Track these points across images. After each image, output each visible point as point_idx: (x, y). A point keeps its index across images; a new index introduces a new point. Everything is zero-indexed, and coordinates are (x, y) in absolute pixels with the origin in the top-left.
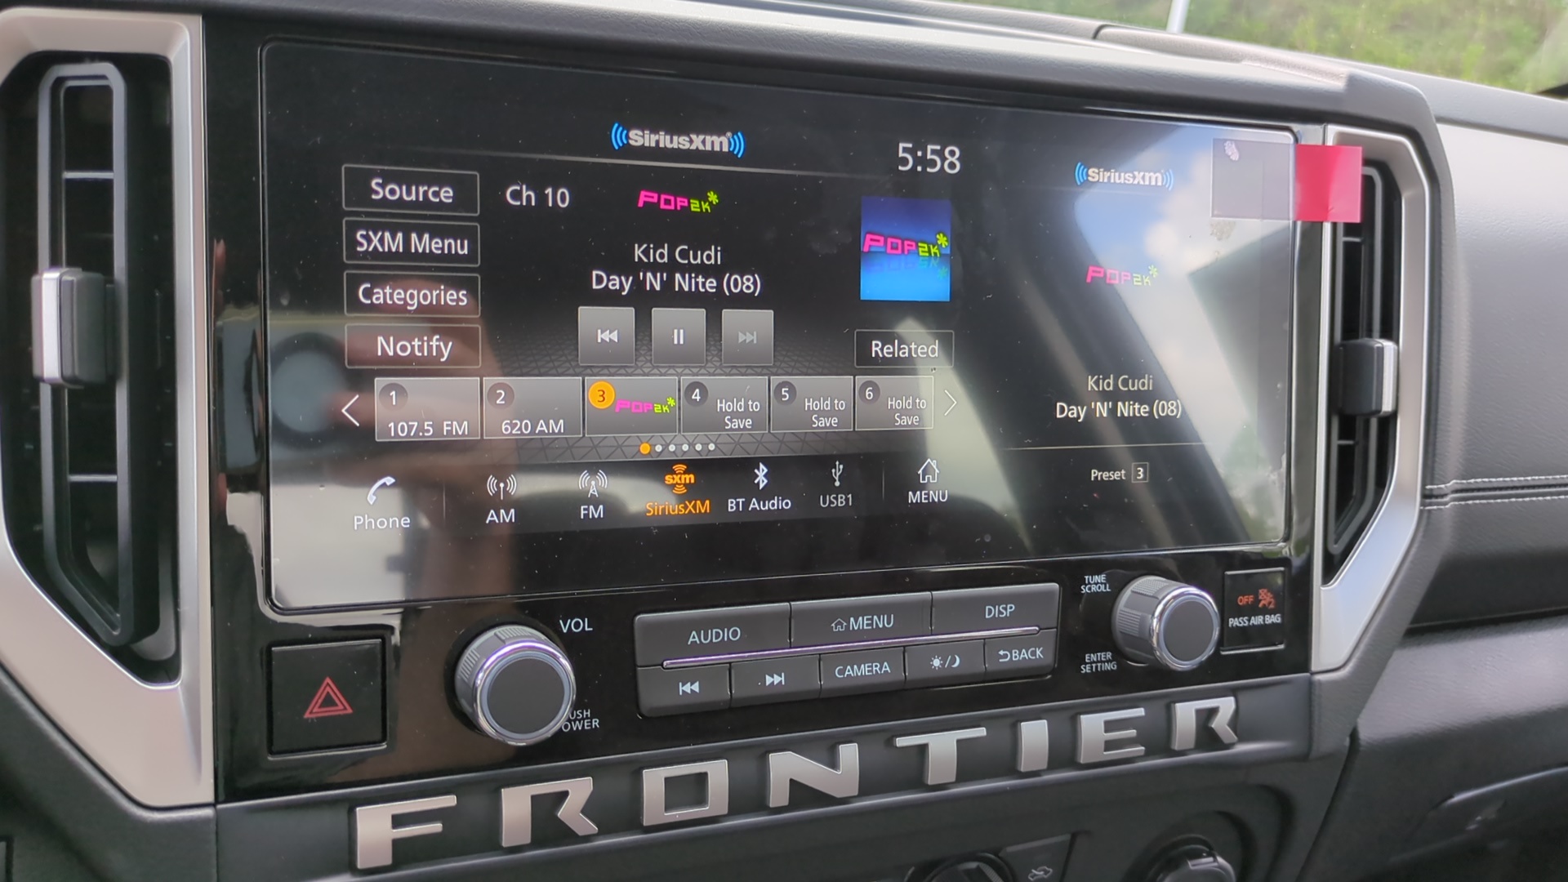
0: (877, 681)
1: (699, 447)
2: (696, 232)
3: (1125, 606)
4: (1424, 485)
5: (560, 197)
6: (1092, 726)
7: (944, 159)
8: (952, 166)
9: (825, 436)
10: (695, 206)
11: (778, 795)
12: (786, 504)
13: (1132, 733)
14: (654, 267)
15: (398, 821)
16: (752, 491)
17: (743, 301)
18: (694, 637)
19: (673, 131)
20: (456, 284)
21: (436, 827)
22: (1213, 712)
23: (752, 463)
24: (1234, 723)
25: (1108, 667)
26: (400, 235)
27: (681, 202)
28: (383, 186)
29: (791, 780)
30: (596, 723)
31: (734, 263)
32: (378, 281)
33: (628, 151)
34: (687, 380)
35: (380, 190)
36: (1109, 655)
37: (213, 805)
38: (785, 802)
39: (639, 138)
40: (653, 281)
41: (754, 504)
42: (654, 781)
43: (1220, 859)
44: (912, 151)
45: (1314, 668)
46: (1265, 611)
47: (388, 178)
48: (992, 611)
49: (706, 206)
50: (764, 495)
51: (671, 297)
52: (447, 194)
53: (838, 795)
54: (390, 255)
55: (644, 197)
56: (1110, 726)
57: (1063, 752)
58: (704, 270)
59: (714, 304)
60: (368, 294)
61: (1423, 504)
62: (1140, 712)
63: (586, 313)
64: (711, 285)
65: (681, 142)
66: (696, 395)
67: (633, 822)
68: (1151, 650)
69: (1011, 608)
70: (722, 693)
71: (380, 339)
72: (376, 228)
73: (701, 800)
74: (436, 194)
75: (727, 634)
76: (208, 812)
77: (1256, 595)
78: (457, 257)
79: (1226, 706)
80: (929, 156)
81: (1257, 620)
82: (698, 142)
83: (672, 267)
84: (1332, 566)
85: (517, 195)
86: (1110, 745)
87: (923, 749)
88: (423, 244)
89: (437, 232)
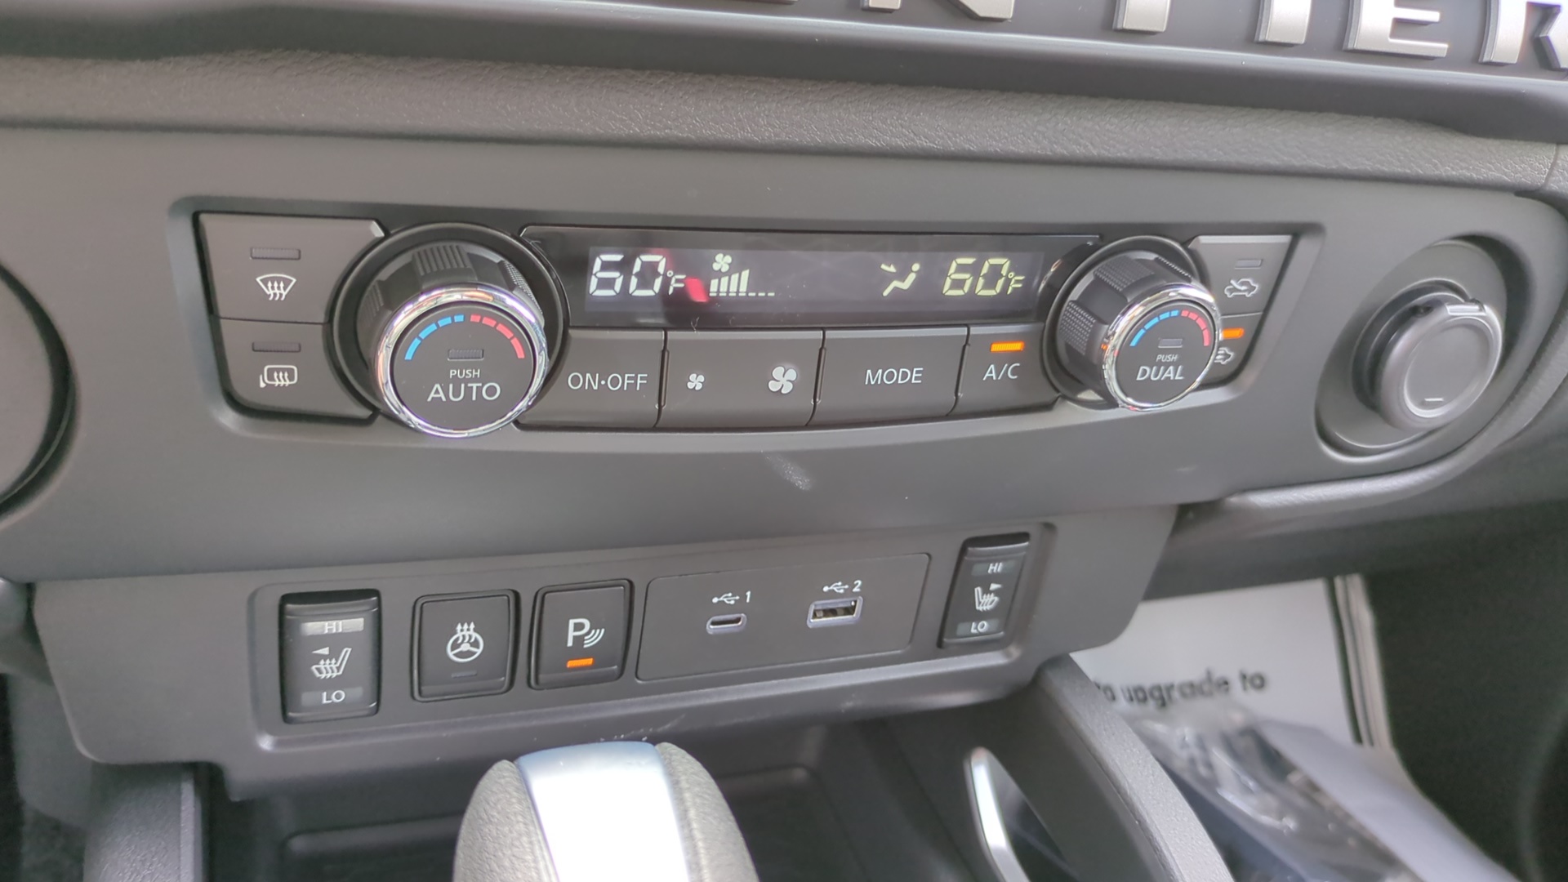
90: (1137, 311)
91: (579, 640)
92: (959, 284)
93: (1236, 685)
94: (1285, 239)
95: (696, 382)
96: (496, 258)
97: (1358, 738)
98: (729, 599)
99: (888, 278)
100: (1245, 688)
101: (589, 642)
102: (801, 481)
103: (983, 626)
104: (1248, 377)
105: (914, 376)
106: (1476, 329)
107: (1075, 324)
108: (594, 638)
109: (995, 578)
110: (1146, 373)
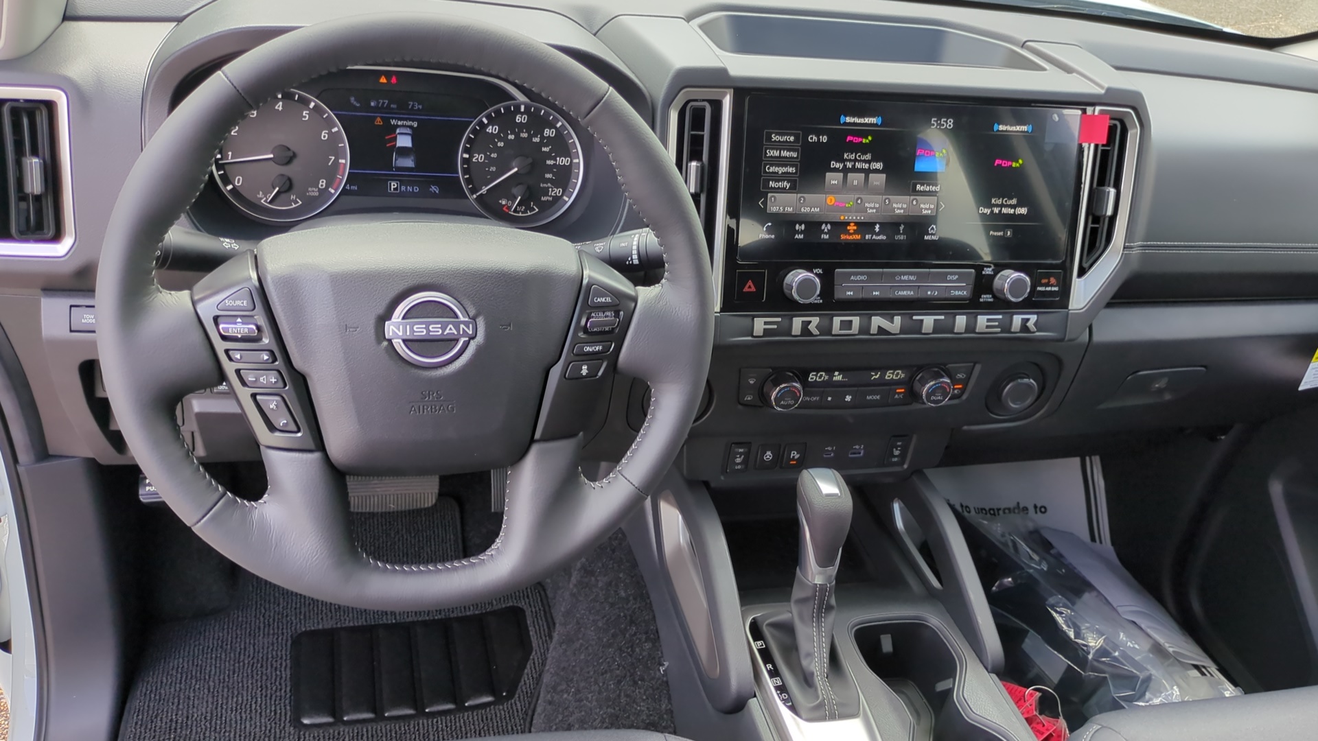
0: (908, 297)
1: (858, 218)
2: (863, 149)
3: (999, 279)
4: (1125, 243)
5: (824, 139)
6: (982, 320)
7: (947, 123)
8: (950, 126)
9: (899, 216)
10: (864, 141)
11: (874, 330)
12: (884, 238)
13: (997, 323)
14: (850, 160)
15: (766, 323)
16: (874, 233)
17: (876, 171)
18: (852, 278)
19: (860, 116)
20: (792, 166)
21: (776, 327)
22: (1028, 320)
23: (874, 224)
24: (1036, 324)
25: (990, 300)
26: (778, 152)
27: (860, 140)
28: (775, 136)
29: (879, 327)
30: (821, 301)
31: (875, 159)
32: (772, 165)
33: (845, 124)
34: (857, 196)
35: (775, 138)
36: (991, 296)
37: (719, 313)
38: (876, 332)
39: (848, 120)
40: (849, 165)
41: (874, 237)
42: (837, 321)
43: (1032, 381)
44: (936, 121)
45: (1070, 308)
46: (1052, 286)
47: (777, 134)
48: (950, 277)
49: (867, 141)
50: (878, 234)
51: (854, 170)
52: (792, 139)
53: (893, 332)
54: (776, 157)
55: (849, 138)
56: (989, 320)
57: (970, 328)
58: (865, 161)
59: (867, 172)
60: (769, 168)
61: (1123, 251)
62: (1000, 317)
63: (828, 175)
64: (866, 166)
65: (861, 121)
66: (859, 202)
67: (829, 332)
68: (1004, 294)
69: (957, 277)
70: (860, 296)
71: (771, 182)
72: (772, 149)
73: (850, 329)
74: (789, 139)
75: (862, 278)
76: (718, 314)
77: (1049, 279)
78: (793, 158)
79: (1033, 318)
80: (942, 123)
81: (1049, 289)
82: (867, 120)
83: (855, 160)
84: (1082, 272)
85: (812, 138)
86: (988, 327)
87: (922, 321)
88: (785, 154)
89: (789, 150)
90: (932, 383)
91: (794, 457)
92: (889, 376)
93: (1031, 510)
94: (972, 364)
95: (829, 399)
96: (791, 374)
97: (1093, 539)
98: (829, 448)
99: (873, 376)
100: (1036, 513)
101: (796, 458)
102: (851, 420)
103: (896, 459)
104: (964, 397)
105: (878, 397)
106: (1029, 386)
107: (917, 385)
108: (797, 456)
109: (899, 446)
110: (933, 398)
